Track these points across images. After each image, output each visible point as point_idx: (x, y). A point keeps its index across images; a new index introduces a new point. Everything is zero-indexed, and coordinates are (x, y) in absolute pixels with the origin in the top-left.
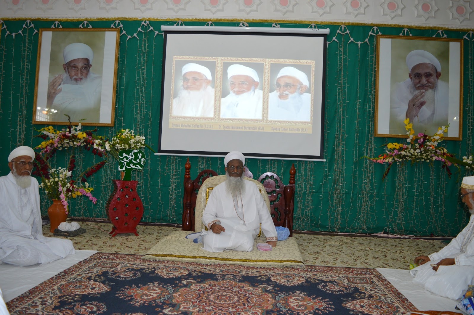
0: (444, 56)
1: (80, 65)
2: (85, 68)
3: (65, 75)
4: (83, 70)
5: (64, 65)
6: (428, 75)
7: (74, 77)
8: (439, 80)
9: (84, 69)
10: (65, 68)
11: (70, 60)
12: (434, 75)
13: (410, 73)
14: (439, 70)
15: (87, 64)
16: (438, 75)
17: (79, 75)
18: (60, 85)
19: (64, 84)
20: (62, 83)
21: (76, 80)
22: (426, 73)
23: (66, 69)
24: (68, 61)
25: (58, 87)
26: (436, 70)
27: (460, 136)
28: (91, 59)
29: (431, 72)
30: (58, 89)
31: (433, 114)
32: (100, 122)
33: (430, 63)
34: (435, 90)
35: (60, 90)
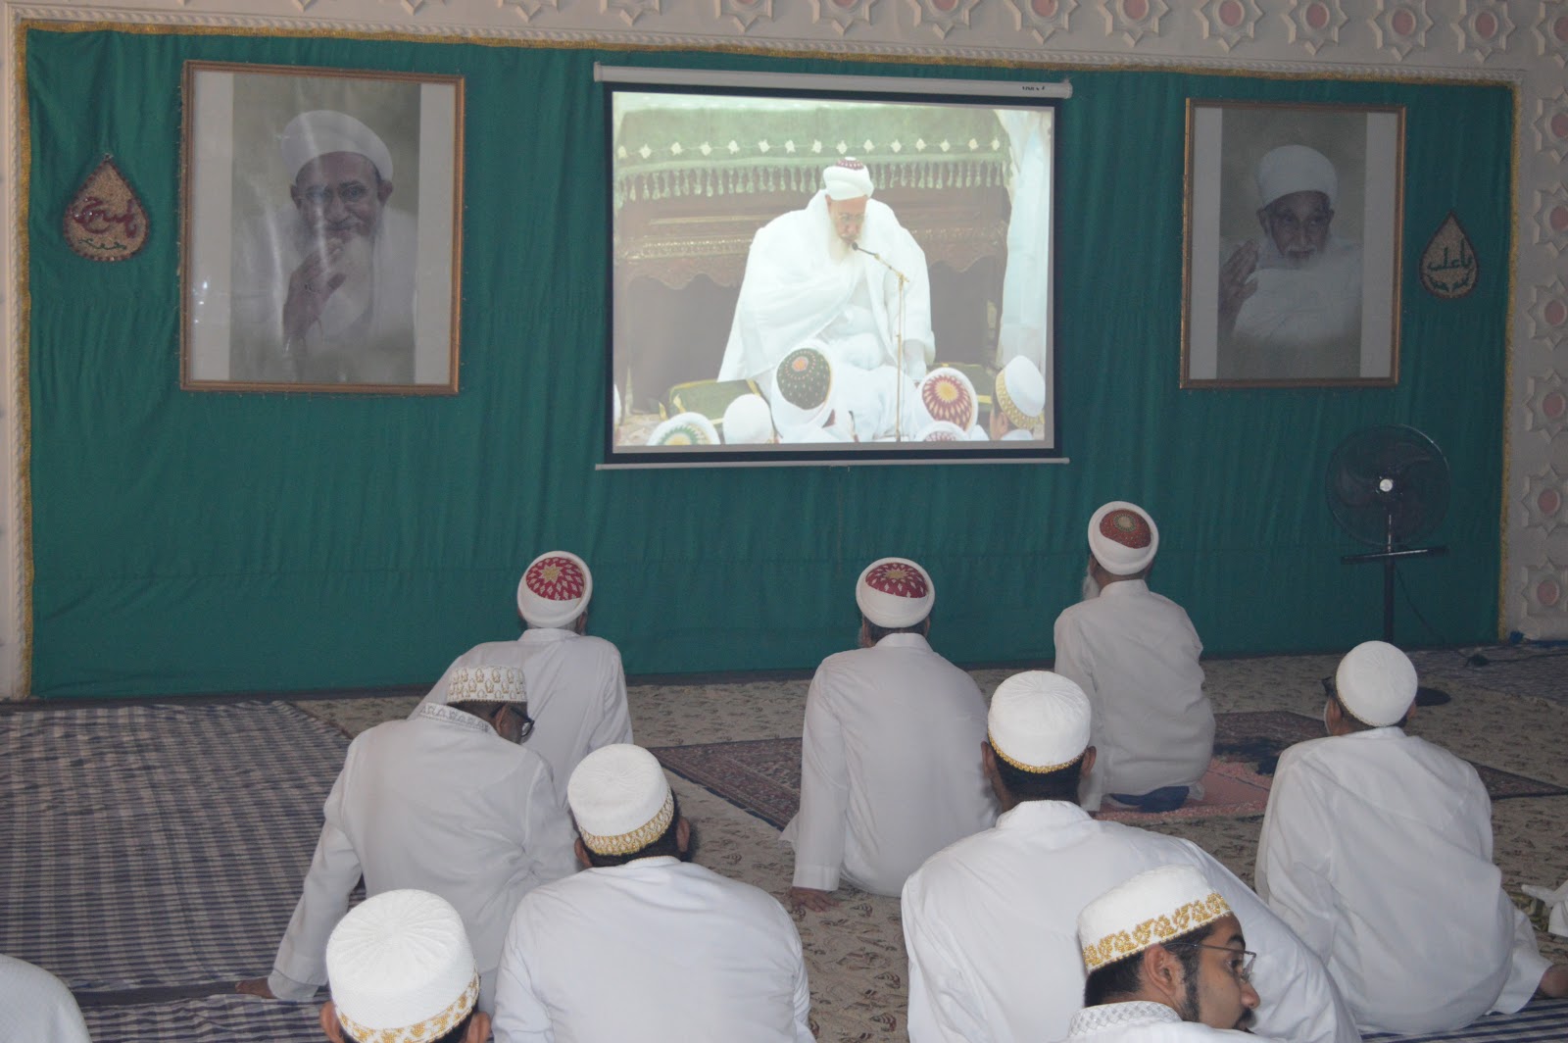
0: (403, 129)
1: (1304, 210)
2: (1318, 219)
3: (1264, 244)
4: (1312, 225)
5: (1259, 212)
6: (351, 191)
7: (1289, 248)
8: (386, 207)
9: (1313, 223)
10: (1262, 222)
11: (1277, 196)
12: (372, 191)
13: (294, 184)
14: (387, 174)
15: (1321, 208)
16: (384, 191)
17: (1303, 241)
18: (1252, 270)
19: (1262, 267)
20: (1258, 265)
21: (1295, 255)
22: (345, 185)
23: (1267, 224)
24: (1269, 201)
25: (1244, 279)
26: (377, 173)
27: (451, 380)
28: (1332, 194)
29: (363, 182)
30: (1248, 281)
31: (368, 314)
32: (1364, 374)
33: (359, 151)
34: (373, 238)
35: (1254, 287)
